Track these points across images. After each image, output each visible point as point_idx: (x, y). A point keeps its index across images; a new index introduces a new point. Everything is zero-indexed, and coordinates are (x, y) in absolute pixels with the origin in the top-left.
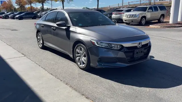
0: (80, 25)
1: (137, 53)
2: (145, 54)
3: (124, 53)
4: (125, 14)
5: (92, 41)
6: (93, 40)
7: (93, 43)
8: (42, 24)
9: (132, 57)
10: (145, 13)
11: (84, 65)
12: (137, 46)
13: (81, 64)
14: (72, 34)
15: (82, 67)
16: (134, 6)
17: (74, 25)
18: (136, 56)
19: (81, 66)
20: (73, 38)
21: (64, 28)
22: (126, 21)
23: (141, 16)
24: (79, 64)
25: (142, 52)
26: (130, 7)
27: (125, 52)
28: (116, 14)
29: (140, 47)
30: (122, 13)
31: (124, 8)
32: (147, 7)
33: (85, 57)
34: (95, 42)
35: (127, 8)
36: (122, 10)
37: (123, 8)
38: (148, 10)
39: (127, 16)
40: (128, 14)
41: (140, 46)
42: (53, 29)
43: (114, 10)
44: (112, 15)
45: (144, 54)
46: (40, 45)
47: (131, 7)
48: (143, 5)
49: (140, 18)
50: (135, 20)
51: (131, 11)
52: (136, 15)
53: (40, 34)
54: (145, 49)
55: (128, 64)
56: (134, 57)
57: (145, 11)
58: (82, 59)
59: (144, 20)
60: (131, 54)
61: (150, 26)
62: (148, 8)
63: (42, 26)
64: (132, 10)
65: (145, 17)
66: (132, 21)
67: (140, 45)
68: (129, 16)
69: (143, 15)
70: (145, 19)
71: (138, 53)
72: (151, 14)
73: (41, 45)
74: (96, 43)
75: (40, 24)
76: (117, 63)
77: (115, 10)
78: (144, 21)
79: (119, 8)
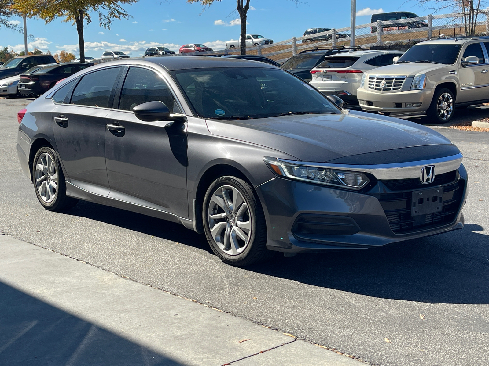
0: (220, 112)
1: (421, 201)
2: (445, 209)
3: (379, 200)
4: (367, 75)
5: (271, 162)
6: (275, 159)
7: (276, 171)
8: (59, 115)
9: (406, 216)
10: (452, 72)
11: (240, 250)
12: (418, 179)
13: (228, 247)
14: (193, 145)
15: (232, 258)
16: (405, 41)
17: (197, 113)
18: (415, 211)
19: (230, 252)
20: (200, 159)
21: (162, 124)
22: (370, 103)
23: (434, 84)
24: (222, 247)
25: (435, 199)
26: (386, 43)
27: (382, 198)
28: (327, 76)
29: (430, 181)
30: (352, 72)
31: (360, 49)
32: (460, 46)
33: (247, 220)
34: (283, 166)
35: (372, 48)
36: (354, 60)
37: (355, 50)
38: (465, 56)
39: (376, 83)
40: (377, 75)
41: (428, 180)
42: (114, 131)
43: (315, 57)
44: (311, 79)
45: (443, 207)
46: (44, 198)
47: (393, 42)
48: (444, 38)
49: (430, 93)
50: (412, 101)
51: (392, 63)
52: (412, 77)
53: (47, 155)
54: (446, 190)
55: (393, 236)
56: (409, 213)
57: (451, 60)
58: (234, 228)
59: (447, 99)
60: (401, 204)
61: (475, 123)
62: (462, 51)
63: (60, 123)
64: (396, 59)
65: (450, 87)
66: (399, 105)
67: (428, 174)
68: (384, 81)
69: (444, 79)
70: (454, 97)
71: (425, 200)
72: (476, 74)
73: (53, 197)
74: (285, 170)
75: (50, 116)
76: (357, 234)
77: (323, 59)
78: (449, 106)
79: (339, 51)
